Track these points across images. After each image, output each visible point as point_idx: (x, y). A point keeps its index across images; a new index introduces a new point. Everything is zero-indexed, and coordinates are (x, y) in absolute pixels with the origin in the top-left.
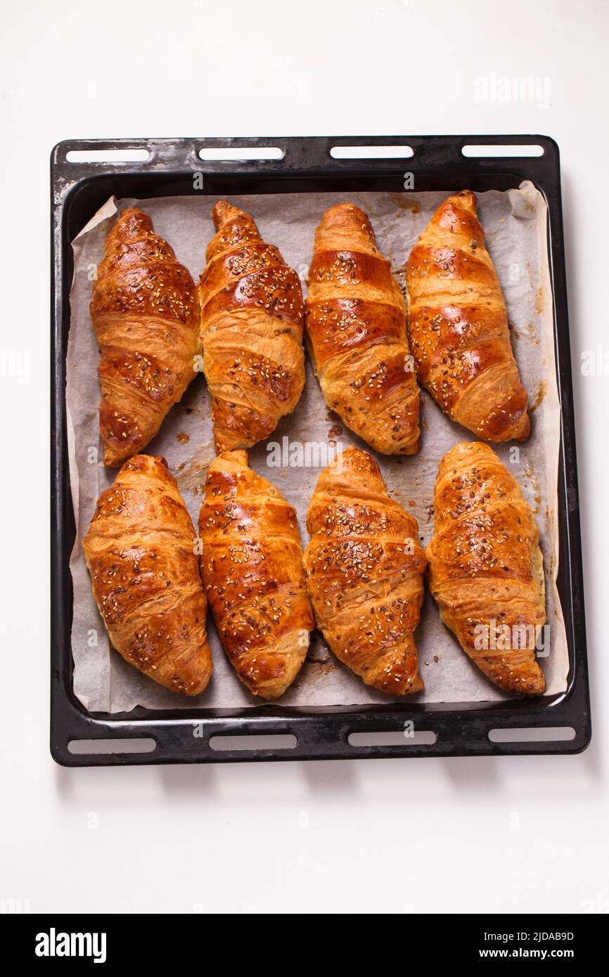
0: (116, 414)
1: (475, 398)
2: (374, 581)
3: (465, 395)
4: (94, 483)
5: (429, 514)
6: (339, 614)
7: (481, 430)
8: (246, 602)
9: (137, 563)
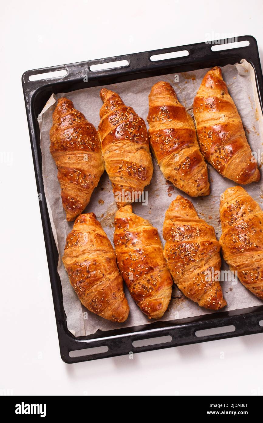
0: (69, 198)
1: (233, 167)
2: (197, 261)
3: (228, 166)
4: (63, 230)
5: (219, 222)
6: (183, 277)
7: (238, 180)
8: (140, 278)
9: (88, 268)
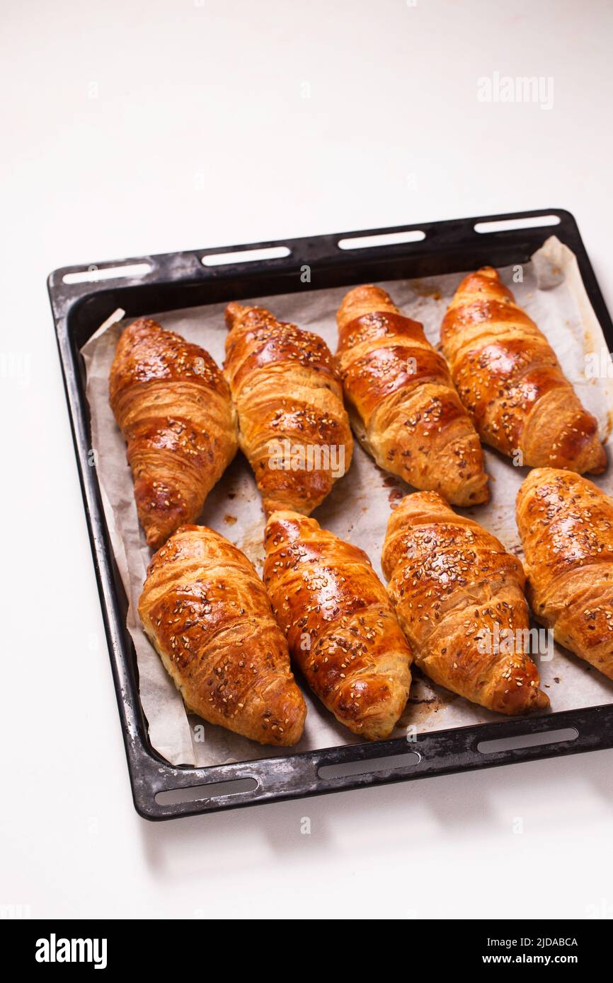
0: (155, 484)
1: (542, 420)
2: (473, 584)
3: (531, 420)
4: (139, 565)
6: (441, 624)
7: (555, 457)
8: (333, 625)
9: (205, 593)
